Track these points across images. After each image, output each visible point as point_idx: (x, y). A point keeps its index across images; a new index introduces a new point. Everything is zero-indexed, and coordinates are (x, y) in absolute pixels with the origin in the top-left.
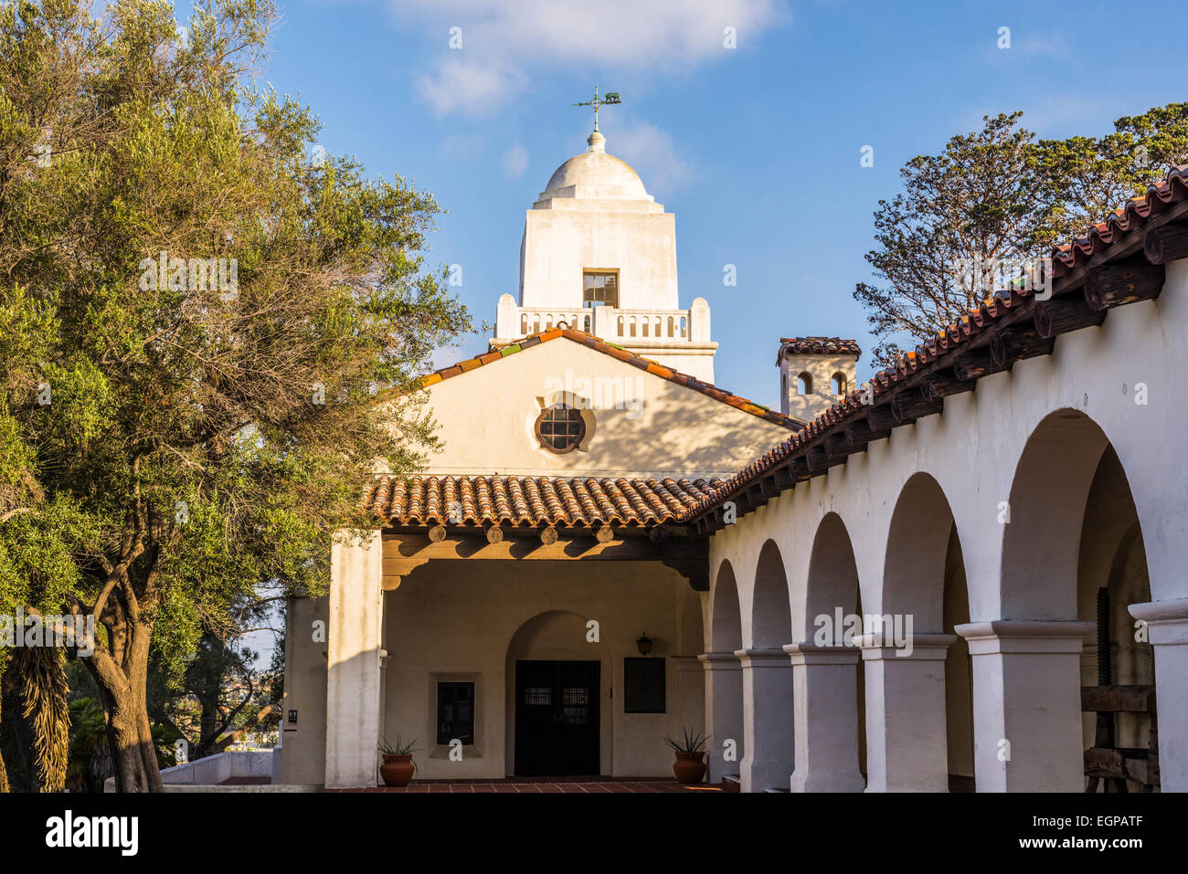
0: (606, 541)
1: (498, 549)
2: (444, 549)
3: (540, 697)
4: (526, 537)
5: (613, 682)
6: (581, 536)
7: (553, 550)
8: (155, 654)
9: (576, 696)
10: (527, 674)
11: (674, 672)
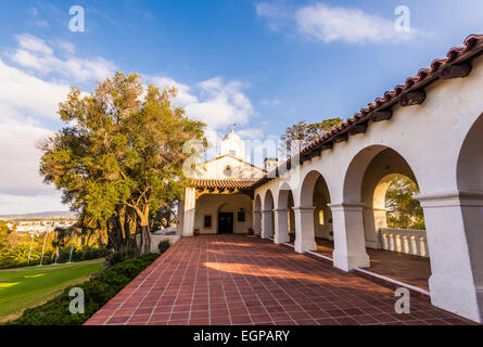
0: (236, 190)
1: (216, 192)
2: (207, 192)
3: (222, 219)
4: (222, 190)
5: (236, 216)
6: (231, 190)
7: (226, 192)
8: (150, 211)
9: (229, 218)
10: (221, 215)
11: (246, 215)
